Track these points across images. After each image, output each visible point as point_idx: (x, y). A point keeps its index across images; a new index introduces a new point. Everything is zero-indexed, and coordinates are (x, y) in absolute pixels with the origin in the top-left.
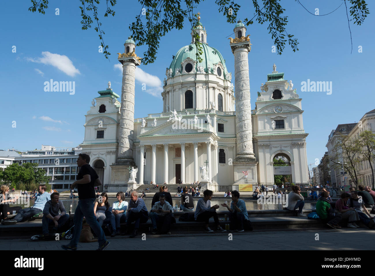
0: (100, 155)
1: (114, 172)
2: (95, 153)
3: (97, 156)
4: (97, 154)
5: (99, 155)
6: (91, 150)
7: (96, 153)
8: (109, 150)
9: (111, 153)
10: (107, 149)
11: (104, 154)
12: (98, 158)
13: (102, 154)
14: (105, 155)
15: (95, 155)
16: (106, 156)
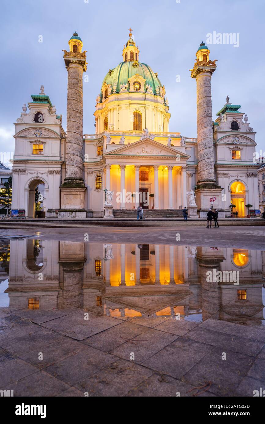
0: (39, 174)
1: (65, 195)
2: (31, 172)
3: (35, 175)
4: (35, 173)
5: (37, 174)
6: (26, 167)
7: (33, 172)
8: (53, 169)
9: (54, 173)
10: (49, 167)
11: (44, 173)
12: (37, 177)
13: (42, 174)
14: (46, 174)
15: (32, 174)
16: (47, 176)
